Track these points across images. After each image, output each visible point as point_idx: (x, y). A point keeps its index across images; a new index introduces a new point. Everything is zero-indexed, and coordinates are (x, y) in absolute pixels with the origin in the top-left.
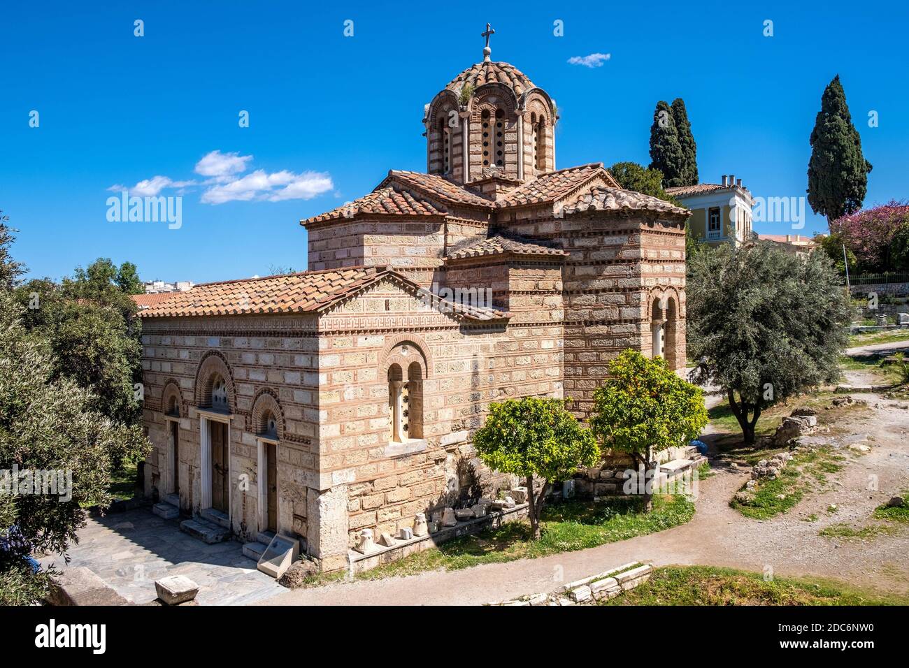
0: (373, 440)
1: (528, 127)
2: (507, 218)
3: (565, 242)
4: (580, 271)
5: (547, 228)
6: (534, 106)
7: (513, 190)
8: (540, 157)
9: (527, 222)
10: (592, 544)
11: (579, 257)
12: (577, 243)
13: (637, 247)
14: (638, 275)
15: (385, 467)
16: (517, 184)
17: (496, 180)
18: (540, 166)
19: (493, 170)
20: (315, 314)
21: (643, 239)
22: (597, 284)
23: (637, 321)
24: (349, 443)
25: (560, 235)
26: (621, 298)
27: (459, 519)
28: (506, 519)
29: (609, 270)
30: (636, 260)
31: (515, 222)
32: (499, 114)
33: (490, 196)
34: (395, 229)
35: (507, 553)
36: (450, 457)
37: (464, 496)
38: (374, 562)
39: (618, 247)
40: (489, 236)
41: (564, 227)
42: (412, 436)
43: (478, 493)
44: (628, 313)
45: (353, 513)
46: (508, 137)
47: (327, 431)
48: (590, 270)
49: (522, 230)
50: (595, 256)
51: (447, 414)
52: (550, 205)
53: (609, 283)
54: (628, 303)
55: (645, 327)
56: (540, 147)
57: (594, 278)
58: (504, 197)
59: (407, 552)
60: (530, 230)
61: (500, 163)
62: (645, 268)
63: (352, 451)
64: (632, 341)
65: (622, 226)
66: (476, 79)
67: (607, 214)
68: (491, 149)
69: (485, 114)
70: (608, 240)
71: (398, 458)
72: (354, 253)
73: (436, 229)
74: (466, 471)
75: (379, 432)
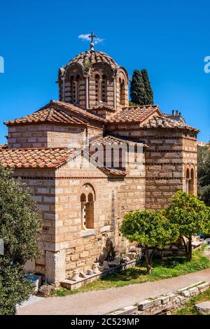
0: (75, 229)
1: (118, 84)
2: (113, 128)
3: (146, 141)
4: (153, 154)
5: (138, 134)
6: (121, 75)
7: (113, 115)
8: (122, 98)
9: (124, 130)
10: (175, 275)
11: (153, 148)
12: (152, 142)
13: (182, 145)
14: (181, 158)
15: (80, 241)
16: (114, 111)
17: (104, 109)
18: (122, 103)
19: (101, 104)
20: (54, 169)
21: (184, 141)
22: (161, 161)
23: (181, 178)
24: (66, 230)
25: (144, 137)
26: (173, 168)
27: (110, 266)
28: (128, 267)
29: (167, 155)
30: (181, 151)
31: (117, 130)
32: (104, 77)
33: (103, 116)
34: (63, 129)
35: (138, 280)
36: (103, 238)
37: (109, 256)
38: (80, 285)
39: (172, 145)
40: (104, 136)
41: (145, 133)
42: (87, 227)
43: (114, 255)
44: (177, 174)
45: (67, 262)
46: (109, 89)
47: (58, 224)
48: (159, 154)
49: (121, 133)
50: (160, 148)
51: (103, 218)
52: (138, 123)
53: (168, 161)
54: (176, 170)
55: (184, 181)
56: (122, 94)
57: (160, 158)
58: (109, 117)
59: (92, 280)
60: (127, 134)
61: (104, 100)
62: (184, 155)
63: (68, 233)
64: (178, 187)
65: (174, 136)
66: (90, 59)
67: (167, 129)
68: (100, 94)
69: (97, 76)
70: (167, 141)
71: (84, 237)
72: (40, 140)
73: (82, 131)
74: (110, 244)
75: (77, 225)
